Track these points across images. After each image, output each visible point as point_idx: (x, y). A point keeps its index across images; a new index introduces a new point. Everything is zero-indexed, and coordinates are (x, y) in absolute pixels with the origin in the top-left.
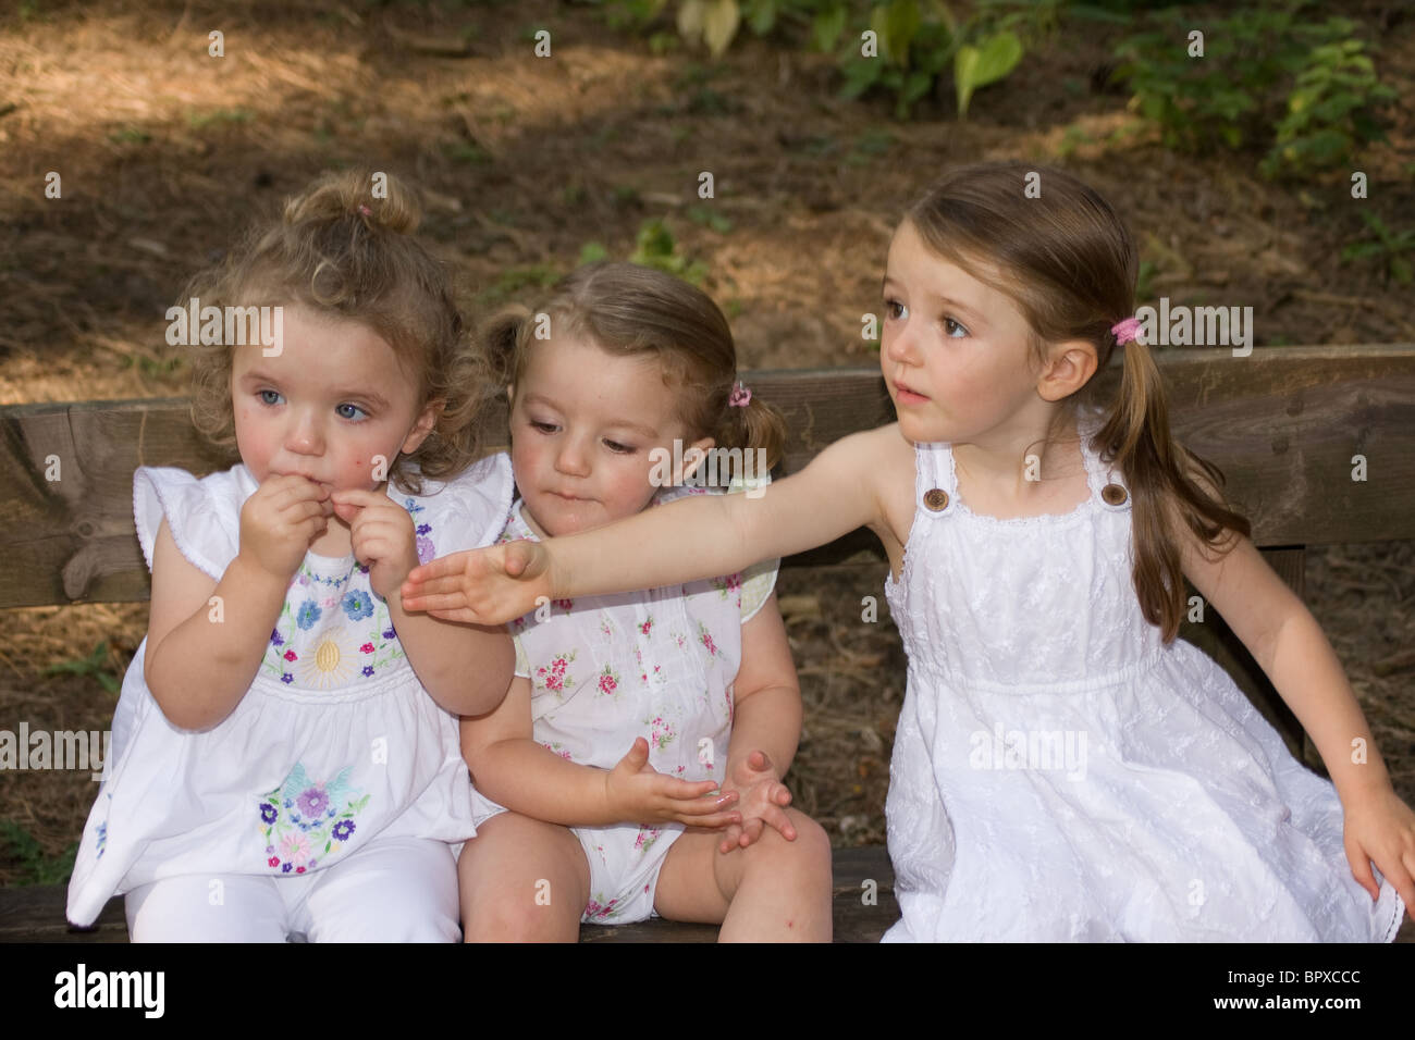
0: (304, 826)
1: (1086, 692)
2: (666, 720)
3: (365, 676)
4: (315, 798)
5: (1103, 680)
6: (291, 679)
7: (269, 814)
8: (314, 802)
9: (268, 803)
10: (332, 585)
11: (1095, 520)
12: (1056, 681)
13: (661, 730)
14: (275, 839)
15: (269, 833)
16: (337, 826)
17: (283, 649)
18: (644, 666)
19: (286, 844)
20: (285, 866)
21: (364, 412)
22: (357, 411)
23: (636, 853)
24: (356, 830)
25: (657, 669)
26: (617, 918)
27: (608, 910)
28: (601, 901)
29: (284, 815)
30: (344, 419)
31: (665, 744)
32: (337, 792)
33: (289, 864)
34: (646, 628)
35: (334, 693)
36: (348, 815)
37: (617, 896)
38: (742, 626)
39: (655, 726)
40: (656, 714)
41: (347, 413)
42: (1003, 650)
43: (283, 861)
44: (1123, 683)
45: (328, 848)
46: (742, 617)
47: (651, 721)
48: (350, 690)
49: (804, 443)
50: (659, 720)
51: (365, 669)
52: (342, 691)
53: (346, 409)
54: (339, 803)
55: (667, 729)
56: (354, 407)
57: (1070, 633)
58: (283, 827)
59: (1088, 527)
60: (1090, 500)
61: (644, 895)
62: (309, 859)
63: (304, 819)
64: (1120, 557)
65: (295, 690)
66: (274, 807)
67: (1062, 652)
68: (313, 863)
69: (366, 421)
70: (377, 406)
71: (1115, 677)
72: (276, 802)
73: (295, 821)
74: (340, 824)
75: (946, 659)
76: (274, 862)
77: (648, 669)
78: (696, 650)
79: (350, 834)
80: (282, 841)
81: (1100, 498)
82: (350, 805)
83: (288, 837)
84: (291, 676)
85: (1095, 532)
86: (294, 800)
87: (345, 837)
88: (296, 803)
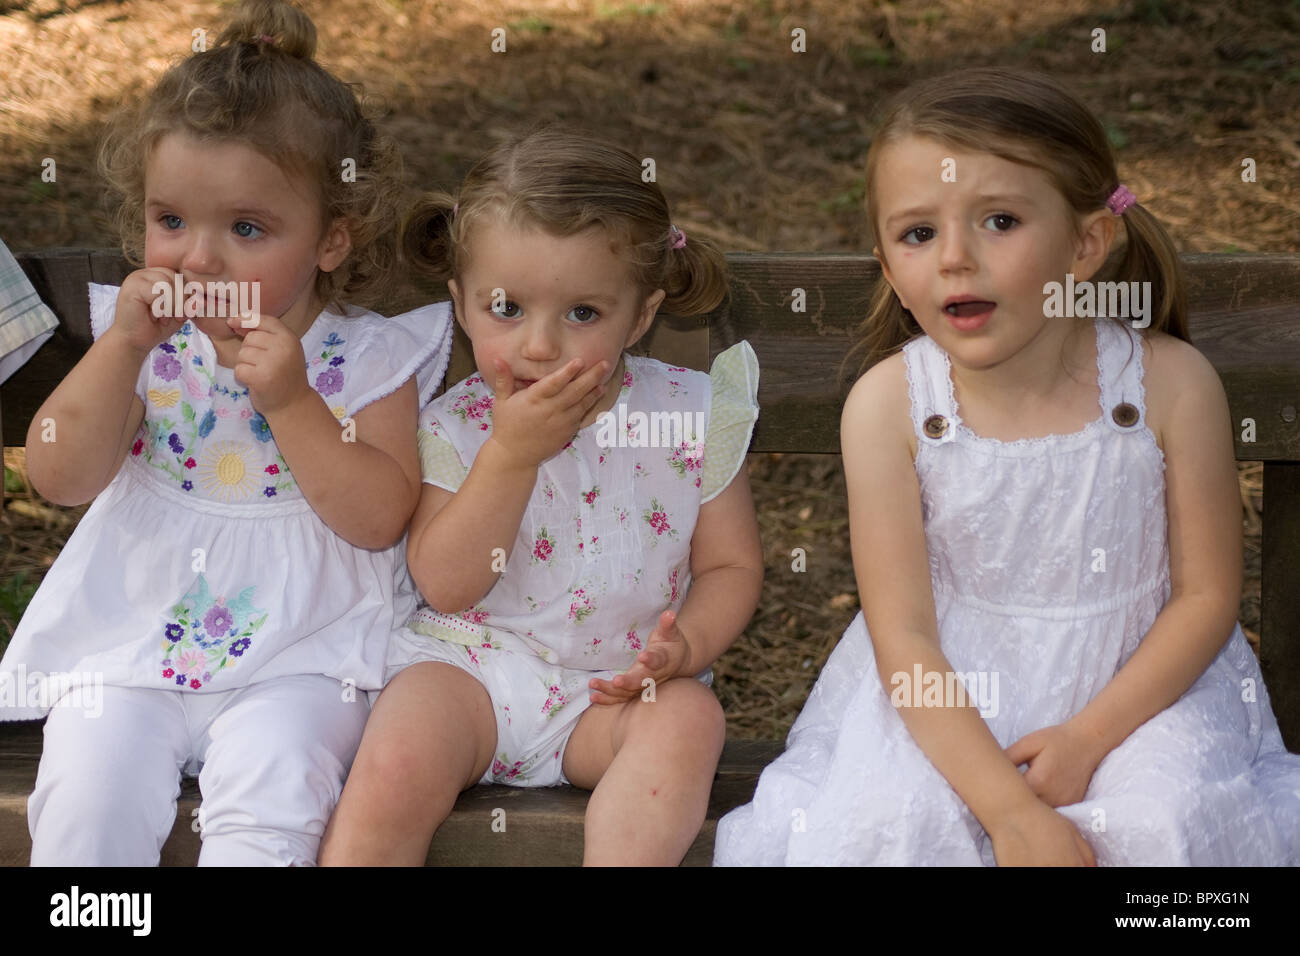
0: (205, 644)
1: (1075, 619)
2: (588, 594)
3: (266, 497)
4: (220, 618)
5: (1093, 609)
6: (191, 487)
7: (174, 633)
8: (220, 622)
9: (177, 622)
10: (229, 395)
11: (1104, 441)
12: (1044, 606)
13: (581, 603)
14: (174, 656)
15: (171, 649)
16: (235, 645)
17: (184, 457)
18: (582, 535)
19: (183, 661)
20: (179, 677)
21: (259, 229)
22: (253, 229)
23: (543, 717)
24: (250, 646)
25: (595, 540)
26: (526, 781)
27: (514, 772)
28: (506, 760)
29: (189, 633)
30: (239, 237)
31: (582, 616)
32: (240, 613)
33: (183, 676)
34: (590, 497)
35: (233, 506)
36: (248, 634)
37: (523, 758)
38: (701, 506)
39: (575, 596)
40: (581, 585)
41: (244, 232)
42: (998, 571)
43: (178, 672)
44: (1116, 611)
45: (223, 663)
46: (702, 497)
47: (574, 590)
48: (249, 507)
49: (815, 326)
50: (582, 591)
51: (268, 489)
52: (241, 506)
53: (244, 228)
54: (240, 624)
55: (587, 603)
56: (251, 226)
57: (1064, 558)
58: (187, 645)
59: (1095, 448)
60: (1101, 419)
61: (553, 761)
62: (203, 672)
63: (209, 639)
64: (1123, 480)
65: (194, 499)
66: (183, 627)
67: (1053, 575)
68: (207, 677)
69: (262, 239)
70: (269, 223)
71: (1105, 605)
72: (186, 623)
73: (198, 640)
74: (239, 641)
75: (938, 571)
76: (168, 673)
77: (586, 537)
78: (639, 529)
79: (245, 651)
80: (181, 658)
81: (1110, 420)
82: (251, 624)
83: (187, 654)
84: (190, 483)
85: (1103, 452)
86: (201, 621)
87: (240, 653)
88: (203, 624)
